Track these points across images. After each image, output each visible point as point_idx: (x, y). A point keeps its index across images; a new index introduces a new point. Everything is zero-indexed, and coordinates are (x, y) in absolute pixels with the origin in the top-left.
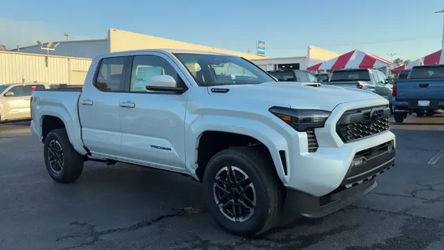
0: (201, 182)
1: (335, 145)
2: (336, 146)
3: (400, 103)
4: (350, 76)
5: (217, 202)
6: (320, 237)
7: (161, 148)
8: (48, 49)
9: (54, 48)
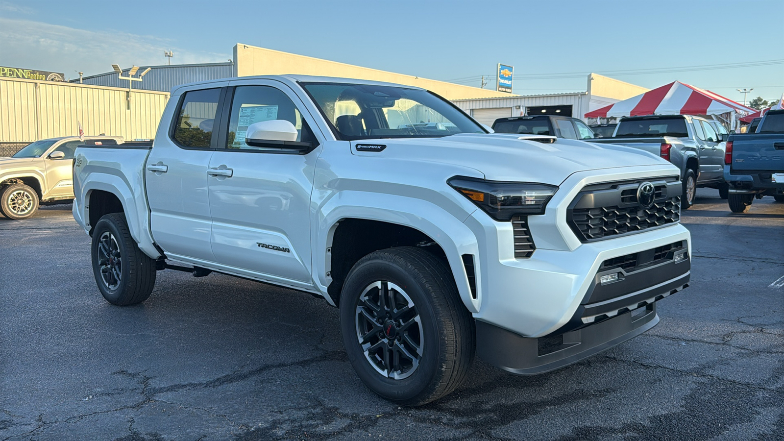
0: (338, 306)
1: (563, 246)
2: (565, 247)
3: (739, 178)
4: (653, 128)
5: (361, 340)
6: (533, 408)
7: (273, 248)
8: (131, 79)
9: (141, 77)
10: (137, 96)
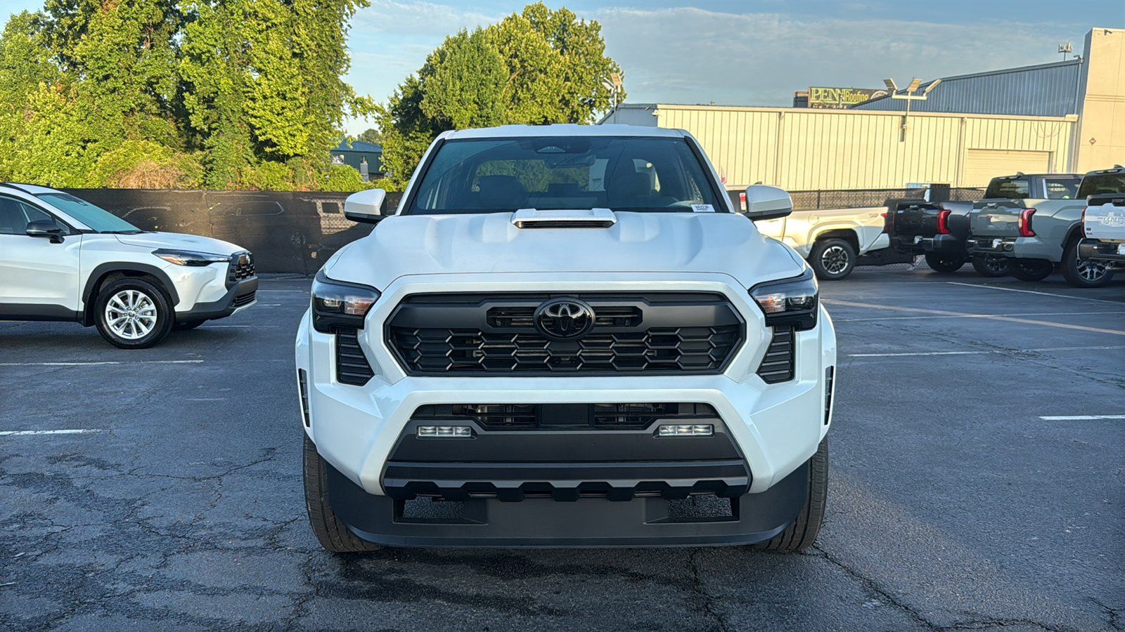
8: (909, 97)
9: (925, 94)
10: (916, 122)
